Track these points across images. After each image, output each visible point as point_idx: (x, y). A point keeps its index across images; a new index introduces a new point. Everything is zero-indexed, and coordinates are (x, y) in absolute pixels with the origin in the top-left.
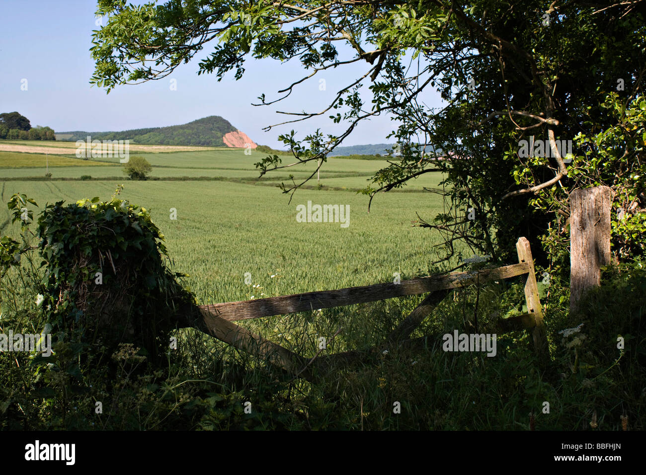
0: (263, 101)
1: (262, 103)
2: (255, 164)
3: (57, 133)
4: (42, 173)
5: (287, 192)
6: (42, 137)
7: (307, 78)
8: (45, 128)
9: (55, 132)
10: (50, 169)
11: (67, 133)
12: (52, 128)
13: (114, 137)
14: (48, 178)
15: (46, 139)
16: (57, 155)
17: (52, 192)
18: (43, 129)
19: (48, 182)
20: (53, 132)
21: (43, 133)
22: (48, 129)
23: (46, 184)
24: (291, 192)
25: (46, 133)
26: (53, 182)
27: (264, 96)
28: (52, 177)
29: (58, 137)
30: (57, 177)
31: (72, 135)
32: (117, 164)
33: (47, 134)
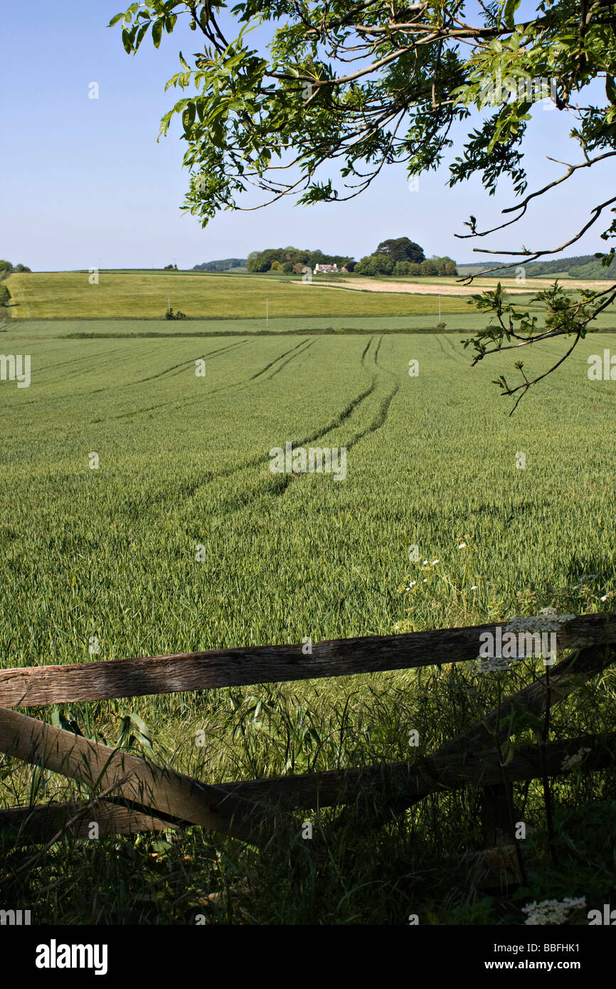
0: (473, 229)
1: (470, 232)
2: (462, 342)
3: (461, 266)
4: (432, 323)
5: (510, 392)
6: (440, 272)
7: (555, 184)
8: (444, 259)
9: (457, 263)
10: (444, 317)
11: (475, 265)
12: (452, 258)
13: (541, 269)
14: (441, 329)
15: (445, 275)
16: (458, 296)
17: (443, 350)
18: (440, 260)
19: (439, 336)
20: (454, 263)
21: (441, 266)
22: (448, 259)
23: (437, 338)
24: (517, 394)
25: (444, 266)
26: (448, 335)
27: (473, 220)
28: (446, 328)
29: (461, 271)
30: (453, 328)
31: (483, 268)
32: (540, 309)
33: (447, 266)
